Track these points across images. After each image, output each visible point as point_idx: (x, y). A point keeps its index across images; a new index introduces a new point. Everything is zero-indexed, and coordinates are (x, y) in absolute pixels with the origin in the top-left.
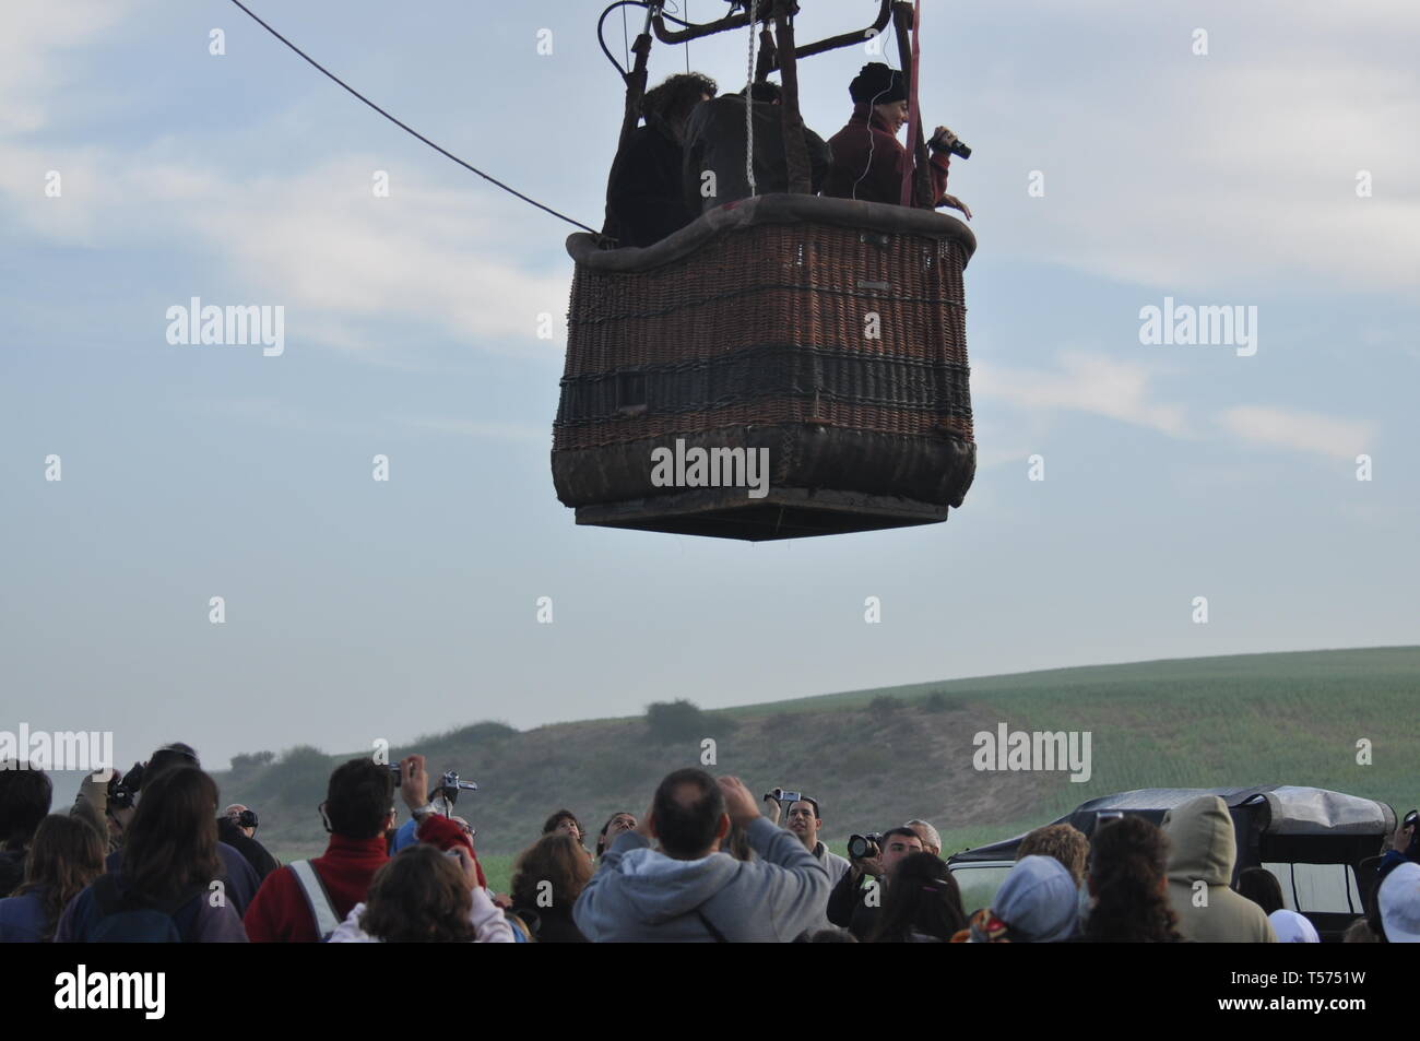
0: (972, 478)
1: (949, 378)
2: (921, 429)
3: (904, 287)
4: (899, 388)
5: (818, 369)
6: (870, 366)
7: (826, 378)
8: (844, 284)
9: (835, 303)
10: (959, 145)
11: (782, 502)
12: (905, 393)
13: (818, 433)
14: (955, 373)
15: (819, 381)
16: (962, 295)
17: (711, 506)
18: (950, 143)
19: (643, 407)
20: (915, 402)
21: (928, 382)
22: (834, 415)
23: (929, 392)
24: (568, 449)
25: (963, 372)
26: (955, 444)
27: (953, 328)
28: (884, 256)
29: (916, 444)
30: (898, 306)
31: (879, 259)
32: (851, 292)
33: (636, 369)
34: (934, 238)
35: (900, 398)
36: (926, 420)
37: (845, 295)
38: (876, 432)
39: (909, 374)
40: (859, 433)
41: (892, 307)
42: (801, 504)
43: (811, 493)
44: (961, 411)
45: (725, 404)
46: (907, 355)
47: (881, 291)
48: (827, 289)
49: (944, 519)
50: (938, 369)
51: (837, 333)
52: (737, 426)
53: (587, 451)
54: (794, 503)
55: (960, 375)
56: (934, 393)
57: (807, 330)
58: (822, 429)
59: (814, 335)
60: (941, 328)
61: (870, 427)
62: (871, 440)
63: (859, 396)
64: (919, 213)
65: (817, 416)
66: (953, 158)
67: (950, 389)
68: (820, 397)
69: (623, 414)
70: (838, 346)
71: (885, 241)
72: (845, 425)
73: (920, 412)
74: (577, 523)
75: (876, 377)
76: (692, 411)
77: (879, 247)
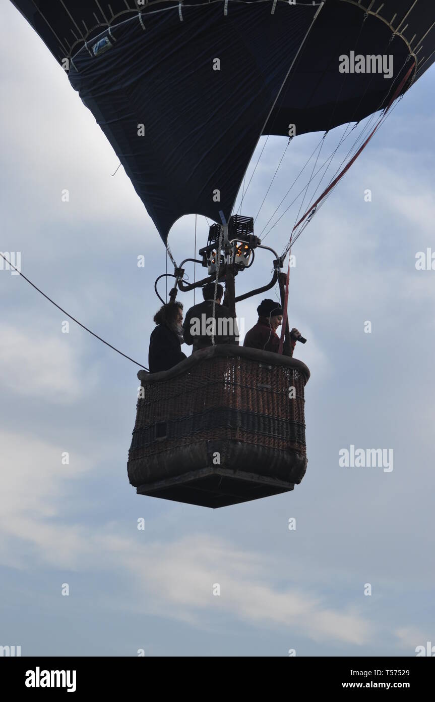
0: (305, 472)
1: (296, 428)
2: (283, 447)
3: (278, 388)
4: (274, 429)
5: (239, 418)
6: (261, 419)
7: (242, 422)
8: (252, 384)
9: (248, 392)
10: (300, 337)
11: (222, 474)
12: (277, 431)
13: (238, 444)
14: (299, 426)
15: (240, 423)
16: (303, 394)
17: (192, 478)
18: (297, 335)
19: (165, 437)
20: (281, 436)
21: (287, 428)
22: (245, 437)
23: (287, 432)
24: (134, 460)
25: (302, 426)
26: (297, 455)
27: (298, 407)
28: (269, 374)
29: (280, 453)
30: (275, 395)
31: (267, 375)
32: (255, 388)
33: (163, 422)
34: (291, 368)
35: (274, 433)
36: (286, 444)
37: (252, 389)
38: (263, 446)
39: (278, 424)
40: (256, 446)
41: (272, 396)
42: (230, 475)
43: (235, 472)
44: (301, 442)
45: (198, 432)
46: (278, 416)
47: (267, 388)
48: (244, 385)
49: (292, 489)
50: (291, 423)
51: (248, 404)
52: (203, 440)
53: (142, 459)
54: (228, 475)
55: (301, 427)
56: (289, 433)
57: (234, 401)
58: (240, 443)
59: (238, 404)
60: (293, 407)
61: (261, 444)
62: (261, 449)
63: (256, 431)
64: (285, 357)
65: (237, 437)
66: (298, 343)
67: (296, 432)
68: (239, 430)
69: (157, 441)
70: (248, 409)
71: (270, 367)
72: (250, 442)
73: (283, 440)
74: (137, 493)
75: (264, 424)
76: (186, 436)
77: (268, 370)
